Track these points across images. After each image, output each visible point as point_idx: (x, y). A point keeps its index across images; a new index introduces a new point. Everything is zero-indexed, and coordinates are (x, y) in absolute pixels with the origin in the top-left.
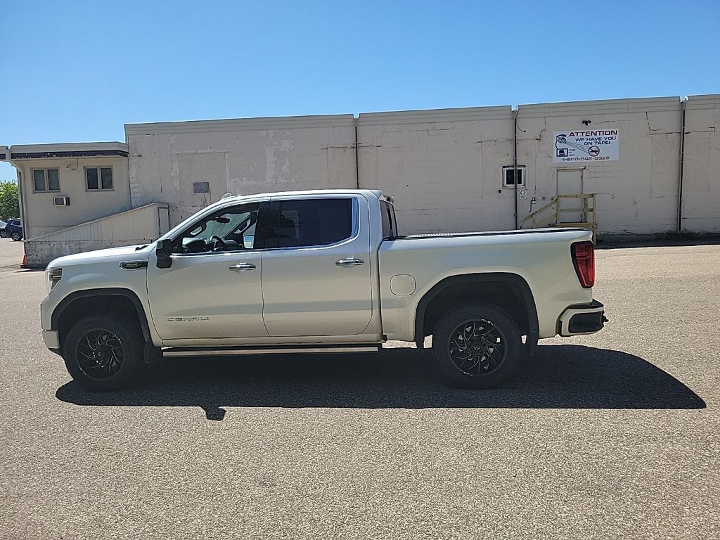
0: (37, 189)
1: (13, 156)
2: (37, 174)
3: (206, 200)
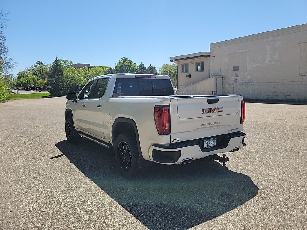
0: (182, 71)
1: (176, 60)
2: (183, 66)
3: (237, 74)
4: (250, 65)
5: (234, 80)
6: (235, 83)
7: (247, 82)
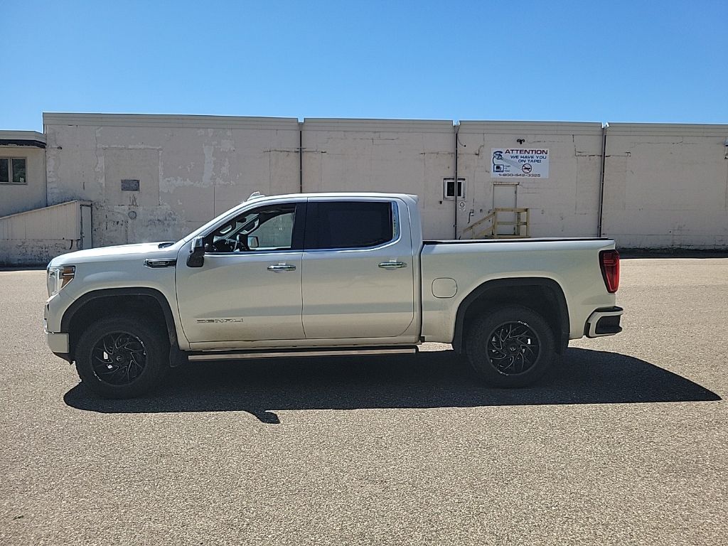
3: (135, 199)
4: (168, 181)
5: (126, 213)
6: (130, 221)
7: (161, 218)
